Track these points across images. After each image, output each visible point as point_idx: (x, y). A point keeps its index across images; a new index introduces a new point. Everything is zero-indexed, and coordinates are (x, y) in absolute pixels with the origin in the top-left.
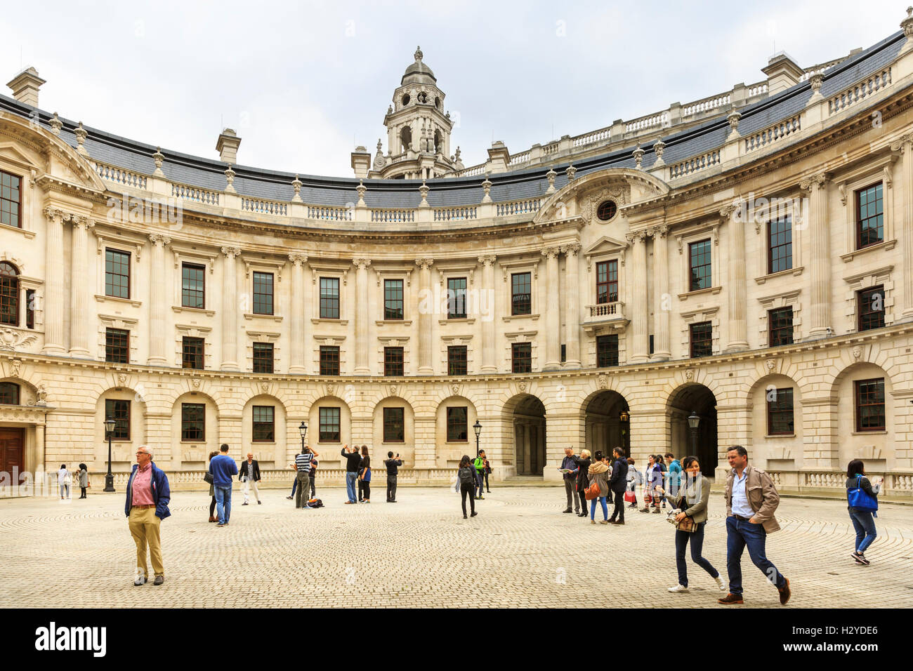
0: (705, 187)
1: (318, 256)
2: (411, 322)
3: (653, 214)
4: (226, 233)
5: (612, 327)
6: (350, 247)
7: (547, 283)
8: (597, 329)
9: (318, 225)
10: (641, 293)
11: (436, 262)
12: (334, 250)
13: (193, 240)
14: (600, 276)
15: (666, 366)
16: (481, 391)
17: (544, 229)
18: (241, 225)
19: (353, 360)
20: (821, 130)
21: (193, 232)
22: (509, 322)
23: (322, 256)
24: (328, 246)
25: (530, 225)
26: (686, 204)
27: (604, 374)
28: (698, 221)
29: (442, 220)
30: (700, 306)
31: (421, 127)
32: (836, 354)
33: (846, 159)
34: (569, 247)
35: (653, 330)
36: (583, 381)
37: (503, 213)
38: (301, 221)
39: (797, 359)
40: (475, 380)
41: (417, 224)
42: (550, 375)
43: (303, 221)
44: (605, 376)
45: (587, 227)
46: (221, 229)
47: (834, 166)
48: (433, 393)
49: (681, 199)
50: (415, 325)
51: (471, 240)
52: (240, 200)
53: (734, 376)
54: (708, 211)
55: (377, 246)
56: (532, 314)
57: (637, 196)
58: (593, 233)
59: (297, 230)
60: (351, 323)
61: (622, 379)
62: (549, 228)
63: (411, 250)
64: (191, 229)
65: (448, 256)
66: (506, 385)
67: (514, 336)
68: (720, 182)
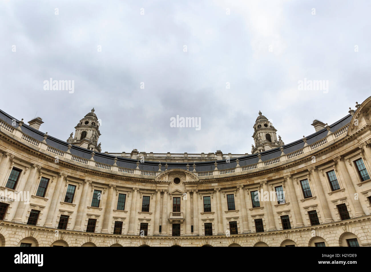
0: (210, 181)
1: (71, 175)
2: (102, 209)
3: (193, 185)
4: (37, 158)
5: (179, 221)
6: (85, 175)
7: (156, 202)
8: (174, 221)
9: (75, 163)
10: (189, 210)
11: (117, 186)
12: (78, 174)
13: (23, 159)
14: (174, 202)
15: (199, 237)
16: (128, 242)
17: (157, 183)
18: (45, 157)
19: (74, 223)
20: (241, 174)
21: (24, 155)
22: (140, 214)
23: (73, 176)
24: (76, 172)
25: (153, 180)
26: (203, 184)
27: (177, 238)
28: (206, 190)
29: (121, 172)
30: (208, 217)
31: (92, 133)
32: (253, 238)
33: (248, 183)
34: (165, 190)
35: (193, 224)
36: (168, 241)
37: (143, 174)
38: (68, 160)
39: (241, 239)
40: (127, 237)
41: (112, 171)
42: (157, 238)
43: (69, 161)
44: (177, 240)
45: (171, 184)
46: (37, 157)
47: (245, 184)
48: (108, 242)
49: (202, 183)
50: (103, 211)
51: (131, 181)
52: (47, 147)
53: (222, 243)
54: (210, 188)
55: (95, 176)
56: (150, 212)
57: (188, 179)
58: (172, 187)
59: (67, 164)
60: (77, 206)
61: (183, 241)
62: (159, 183)
63: (108, 180)
64: (24, 154)
65: (122, 185)
66: (138, 240)
67: (142, 220)
68: (214, 181)
